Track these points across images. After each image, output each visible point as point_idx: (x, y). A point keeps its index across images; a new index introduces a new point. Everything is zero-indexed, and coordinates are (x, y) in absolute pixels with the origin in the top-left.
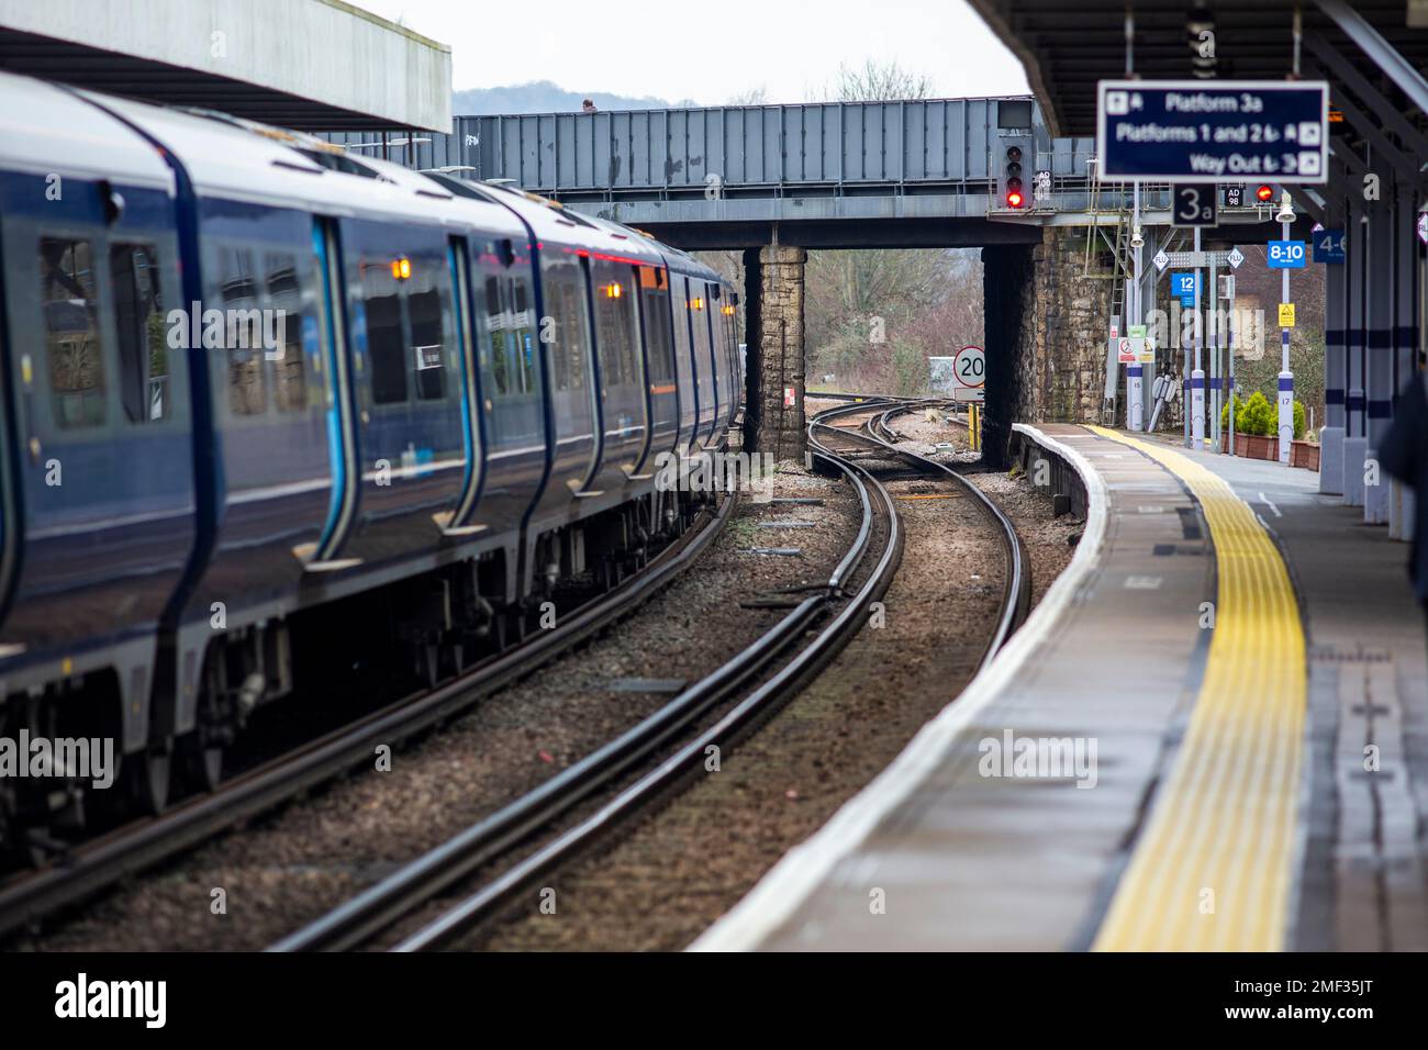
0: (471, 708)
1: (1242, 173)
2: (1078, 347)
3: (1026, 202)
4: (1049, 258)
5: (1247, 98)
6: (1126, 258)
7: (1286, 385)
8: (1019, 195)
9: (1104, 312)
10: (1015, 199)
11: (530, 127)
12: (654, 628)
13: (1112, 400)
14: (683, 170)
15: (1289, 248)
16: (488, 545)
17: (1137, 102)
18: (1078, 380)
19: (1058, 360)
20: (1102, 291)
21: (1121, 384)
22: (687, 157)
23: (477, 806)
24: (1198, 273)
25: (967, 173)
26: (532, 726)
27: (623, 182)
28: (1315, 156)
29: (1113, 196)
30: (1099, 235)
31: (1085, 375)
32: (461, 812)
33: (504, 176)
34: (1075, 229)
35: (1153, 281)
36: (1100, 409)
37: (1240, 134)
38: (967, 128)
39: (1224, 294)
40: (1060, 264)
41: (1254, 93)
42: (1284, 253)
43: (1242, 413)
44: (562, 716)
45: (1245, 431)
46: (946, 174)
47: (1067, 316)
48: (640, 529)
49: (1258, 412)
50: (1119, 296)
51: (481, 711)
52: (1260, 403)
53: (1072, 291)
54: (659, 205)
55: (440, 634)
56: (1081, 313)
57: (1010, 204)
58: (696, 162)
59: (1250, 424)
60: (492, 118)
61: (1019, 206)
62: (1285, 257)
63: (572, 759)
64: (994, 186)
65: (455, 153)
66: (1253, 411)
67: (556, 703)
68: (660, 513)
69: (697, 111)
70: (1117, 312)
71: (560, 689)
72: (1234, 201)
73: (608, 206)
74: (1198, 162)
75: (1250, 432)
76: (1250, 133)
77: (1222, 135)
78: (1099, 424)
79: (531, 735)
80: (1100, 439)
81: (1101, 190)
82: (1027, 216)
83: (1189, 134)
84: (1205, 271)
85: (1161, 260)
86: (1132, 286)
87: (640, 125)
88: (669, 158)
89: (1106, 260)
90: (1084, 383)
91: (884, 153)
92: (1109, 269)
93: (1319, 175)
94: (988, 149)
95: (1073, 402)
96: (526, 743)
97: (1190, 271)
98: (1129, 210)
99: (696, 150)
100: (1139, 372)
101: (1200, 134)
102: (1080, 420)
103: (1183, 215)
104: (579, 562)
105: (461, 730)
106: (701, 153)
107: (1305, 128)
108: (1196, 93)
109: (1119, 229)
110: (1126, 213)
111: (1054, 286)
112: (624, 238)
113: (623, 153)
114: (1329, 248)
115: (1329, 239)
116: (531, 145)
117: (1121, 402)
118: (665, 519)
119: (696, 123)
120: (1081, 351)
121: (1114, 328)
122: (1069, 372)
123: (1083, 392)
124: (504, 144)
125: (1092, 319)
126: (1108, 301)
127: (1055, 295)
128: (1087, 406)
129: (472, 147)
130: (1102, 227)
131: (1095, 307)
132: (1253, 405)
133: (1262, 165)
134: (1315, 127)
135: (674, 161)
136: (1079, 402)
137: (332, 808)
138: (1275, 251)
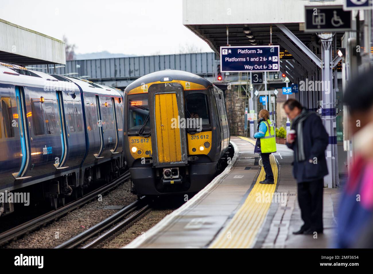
0: (66, 215)
1: (258, 69)
2: (237, 116)
3: (223, 79)
4: (229, 93)
5: (259, 50)
6: (249, 93)
7: (288, 125)
8: (221, 77)
9: (244, 107)
10: (220, 78)
11: (93, 63)
12: (119, 192)
13: (246, 130)
14: (134, 73)
15: (288, 89)
16: (70, 172)
17: (230, 51)
18: (238, 125)
19: (232, 120)
20: (243, 101)
21: (249, 126)
22: (135, 69)
23: (62, 240)
24: (266, 96)
25: (207, 72)
26: (81, 219)
27: (118, 76)
28: (277, 65)
29: (245, 77)
30: (242, 87)
31: (239, 124)
32: (57, 242)
33: (87, 75)
34: (236, 86)
35: (256, 99)
36: (243, 132)
37: (257, 59)
38: (207, 60)
39: (272, 102)
40: (232, 95)
41: (260, 49)
42: (287, 91)
43: (278, 132)
44: (89, 216)
45: (279, 137)
46: (202, 72)
47: (234, 108)
48: (116, 166)
49: (282, 132)
50: (247, 103)
51: (68, 215)
52: (282, 130)
53: (235, 102)
54: (127, 82)
55: (58, 195)
56: (238, 108)
57: (218, 80)
58: (137, 70)
59: (280, 135)
60: (83, 61)
61: (221, 80)
62: (287, 92)
63: (90, 227)
64: (214, 75)
65: (74, 70)
66: (281, 132)
67: (89, 213)
68: (123, 162)
69: (137, 57)
70: (247, 106)
71: (90, 209)
72: (276, 77)
73: (114, 82)
74: (246, 67)
75: (280, 137)
76: (260, 59)
77: (252, 60)
78: (243, 136)
79: (80, 221)
80: (242, 140)
81: (242, 75)
82: (223, 83)
83: (244, 60)
84: (268, 96)
85: (257, 93)
86: (251, 100)
87: (122, 61)
88: (130, 70)
89: (244, 93)
90: (239, 126)
91: (186, 67)
92: (245, 96)
93: (278, 69)
94: (213, 65)
95: (236, 131)
96: (78, 223)
97: (264, 96)
98: (249, 80)
99: (137, 67)
100: (253, 122)
101: (246, 59)
102: (239, 135)
103: (254, 81)
104: (99, 176)
105: (62, 220)
106: (138, 68)
107: (274, 57)
108: (245, 49)
109: (247, 86)
110: (249, 81)
111: (231, 100)
112: (110, 90)
113: (118, 69)
114: (295, 89)
115: (295, 86)
116: (94, 67)
117: (249, 131)
118: (124, 164)
119: (137, 61)
120: (238, 118)
121: (246, 111)
122: (235, 123)
123: (239, 128)
124: (87, 67)
125: (241, 109)
126: (245, 104)
127: (231, 103)
128: (240, 132)
129: (78, 68)
130: (243, 85)
131: (242, 106)
132: (281, 130)
133: (263, 67)
134: (277, 57)
135: (131, 70)
136: (238, 131)
137: (23, 242)
138: (284, 90)
